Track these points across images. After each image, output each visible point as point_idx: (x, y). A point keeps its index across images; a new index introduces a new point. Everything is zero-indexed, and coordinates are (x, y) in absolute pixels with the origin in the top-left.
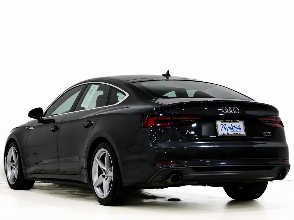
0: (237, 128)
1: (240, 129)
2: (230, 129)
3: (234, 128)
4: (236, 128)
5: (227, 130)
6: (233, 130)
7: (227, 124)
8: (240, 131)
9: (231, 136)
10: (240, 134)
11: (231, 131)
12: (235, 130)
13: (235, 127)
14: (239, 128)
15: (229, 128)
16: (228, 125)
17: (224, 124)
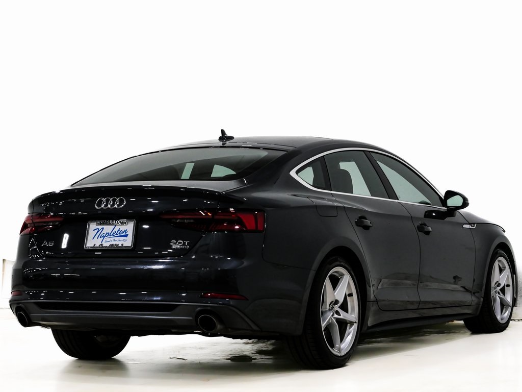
0: (122, 234)
1: (126, 236)
2: (109, 236)
3: (116, 235)
4: (119, 235)
5: (102, 238)
6: (112, 239)
7: (105, 227)
8: (124, 240)
9: (105, 248)
10: (122, 245)
11: (108, 240)
12: (117, 239)
13: (119, 232)
14: (124, 234)
15: (108, 234)
16: (108, 229)
17: (100, 227)
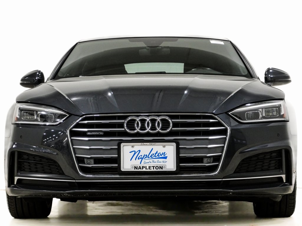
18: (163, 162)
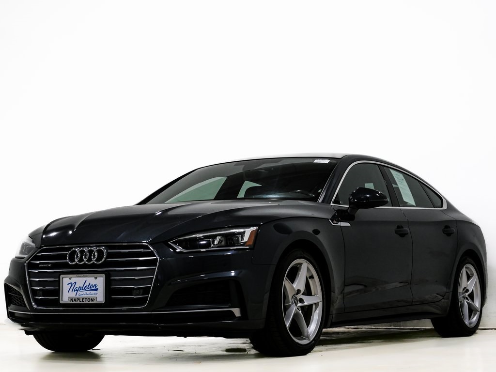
18: (95, 294)
